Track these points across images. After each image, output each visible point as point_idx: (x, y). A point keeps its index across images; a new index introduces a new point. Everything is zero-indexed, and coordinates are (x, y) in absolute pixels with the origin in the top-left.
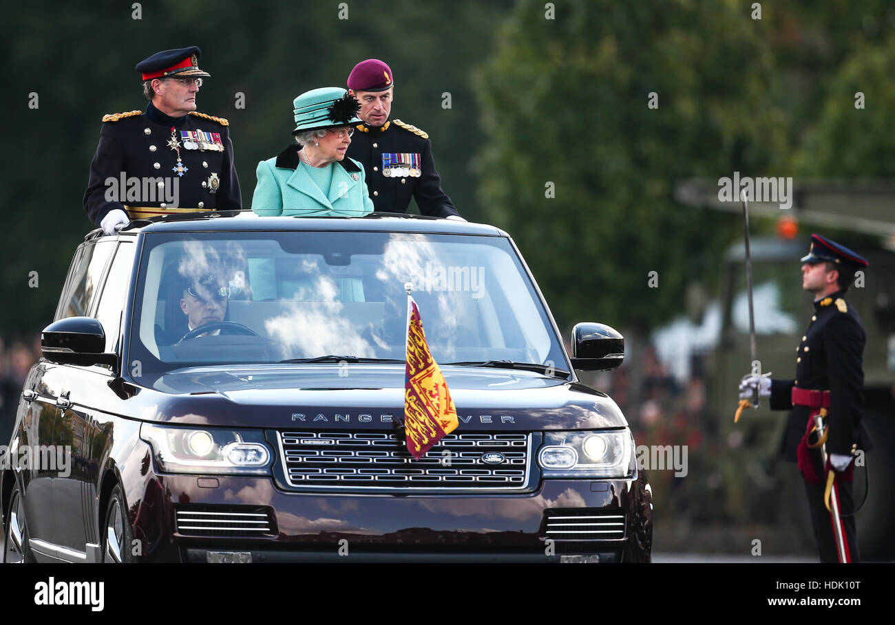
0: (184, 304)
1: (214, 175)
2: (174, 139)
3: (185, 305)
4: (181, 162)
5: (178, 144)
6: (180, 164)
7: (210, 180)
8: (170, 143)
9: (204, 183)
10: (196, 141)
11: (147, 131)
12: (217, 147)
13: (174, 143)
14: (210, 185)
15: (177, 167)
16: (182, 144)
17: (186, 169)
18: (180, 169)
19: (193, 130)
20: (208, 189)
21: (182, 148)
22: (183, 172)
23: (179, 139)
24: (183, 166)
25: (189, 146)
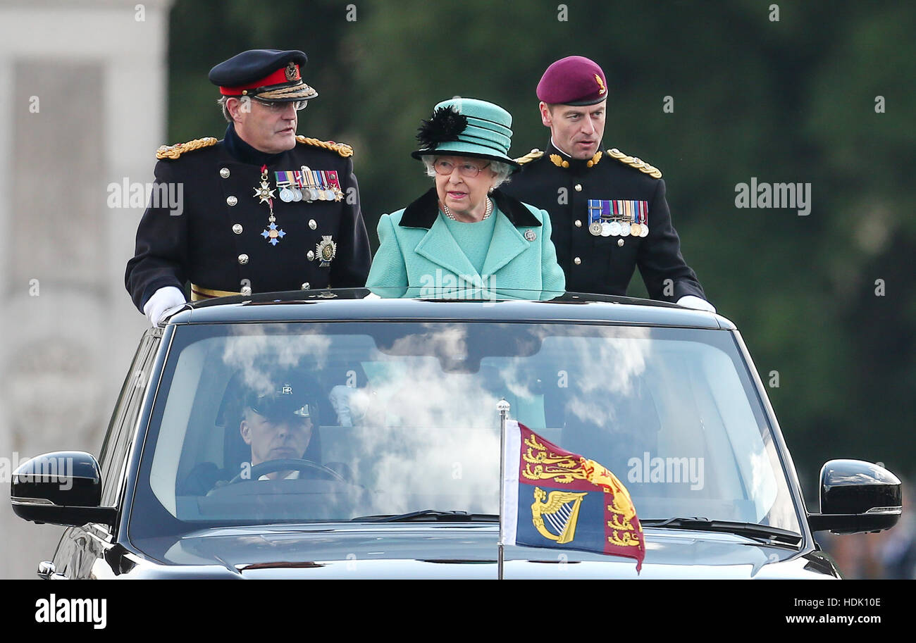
0: (245, 428)
1: (328, 240)
2: (265, 185)
3: (247, 430)
4: (276, 223)
5: (271, 194)
6: (273, 226)
7: (320, 248)
8: (259, 192)
9: (310, 254)
10: (299, 188)
11: (224, 172)
12: (332, 194)
13: (264, 192)
14: (320, 255)
15: (268, 230)
16: (277, 194)
17: (282, 234)
18: (273, 234)
19: (296, 168)
20: (317, 261)
21: (277, 200)
22: (278, 238)
23: (272, 186)
24: (278, 229)
25: (287, 196)
